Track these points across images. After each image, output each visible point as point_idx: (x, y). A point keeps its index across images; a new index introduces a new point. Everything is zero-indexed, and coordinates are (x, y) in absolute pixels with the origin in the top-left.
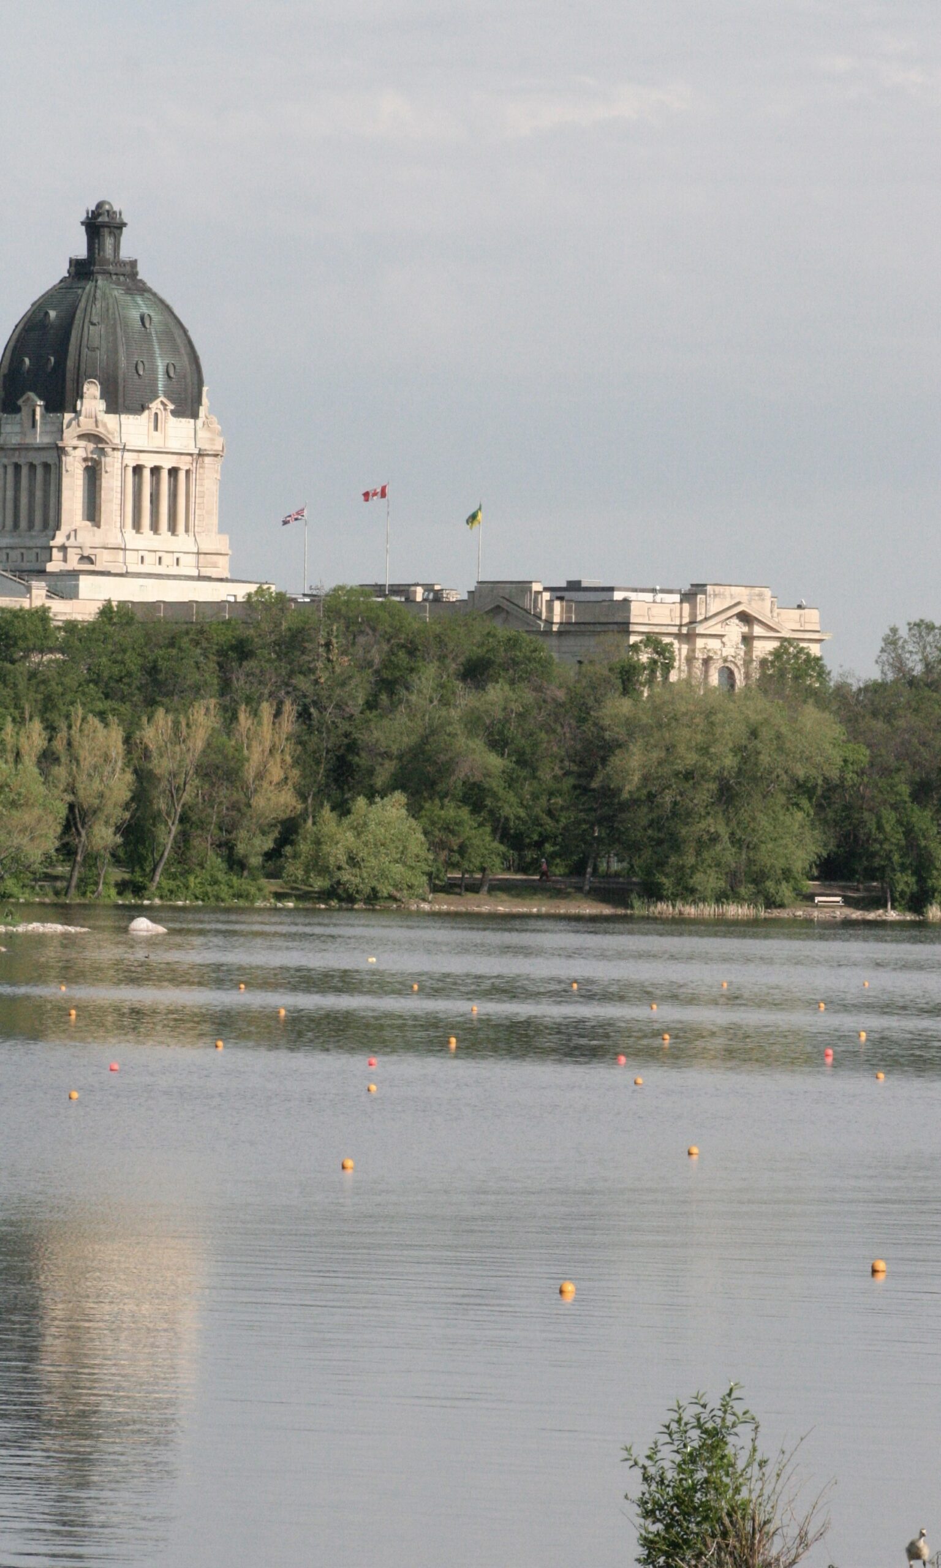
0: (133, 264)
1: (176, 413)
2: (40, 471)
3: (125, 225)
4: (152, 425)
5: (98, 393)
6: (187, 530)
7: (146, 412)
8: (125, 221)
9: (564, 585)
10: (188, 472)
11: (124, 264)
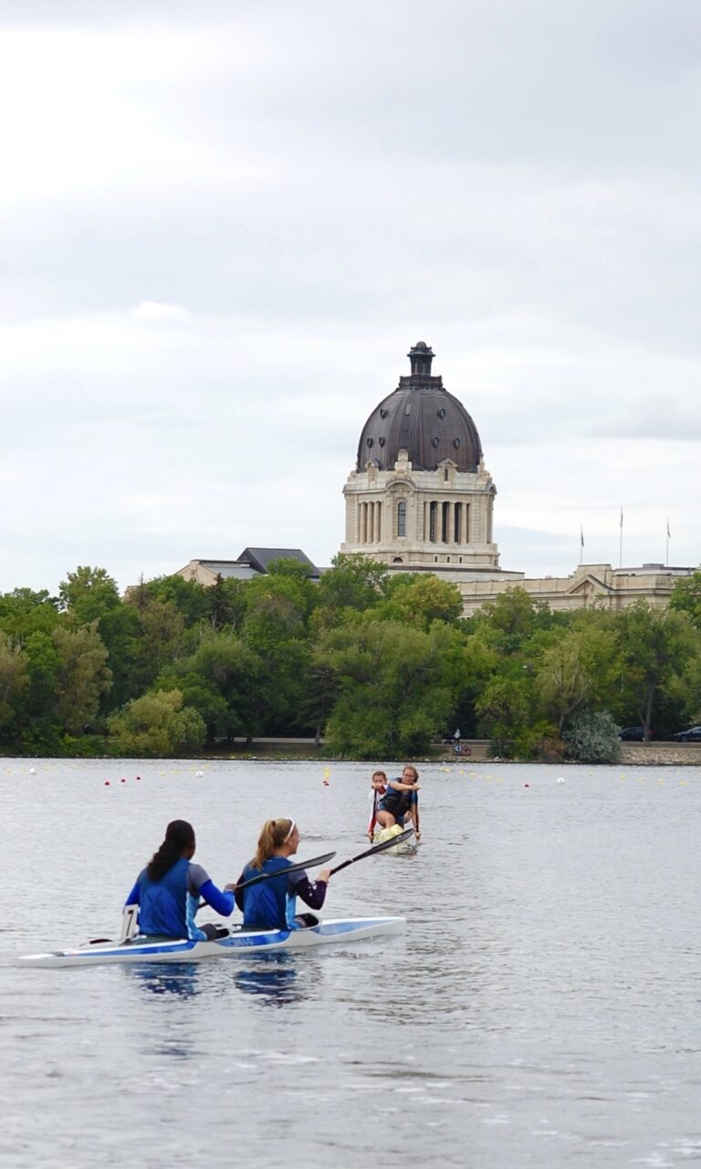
0: (440, 378)
1: (458, 470)
2: (376, 506)
3: (434, 356)
4: (443, 477)
5: (406, 458)
6: (467, 541)
7: (439, 469)
8: (434, 353)
9: (641, 566)
10: (468, 505)
11: (434, 378)
